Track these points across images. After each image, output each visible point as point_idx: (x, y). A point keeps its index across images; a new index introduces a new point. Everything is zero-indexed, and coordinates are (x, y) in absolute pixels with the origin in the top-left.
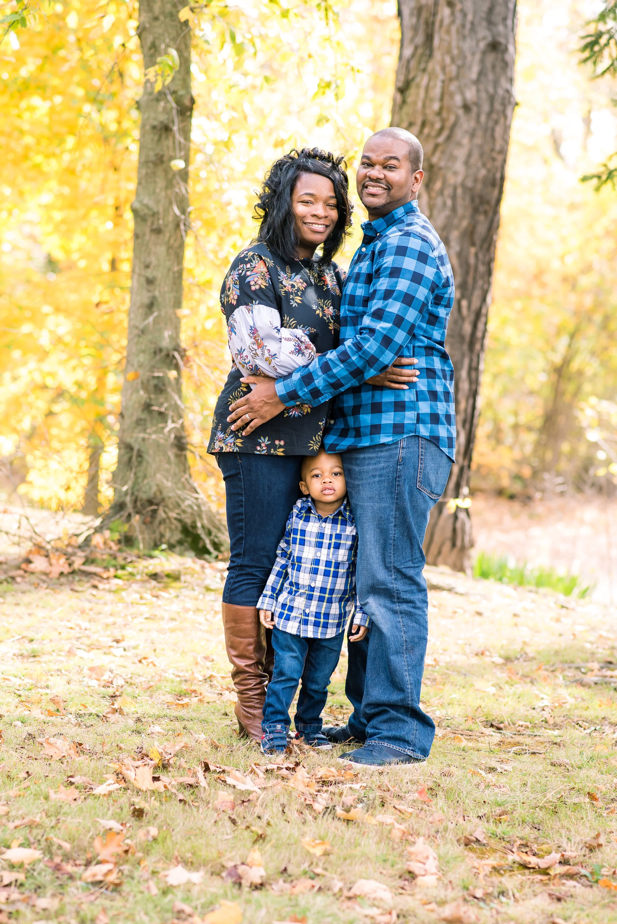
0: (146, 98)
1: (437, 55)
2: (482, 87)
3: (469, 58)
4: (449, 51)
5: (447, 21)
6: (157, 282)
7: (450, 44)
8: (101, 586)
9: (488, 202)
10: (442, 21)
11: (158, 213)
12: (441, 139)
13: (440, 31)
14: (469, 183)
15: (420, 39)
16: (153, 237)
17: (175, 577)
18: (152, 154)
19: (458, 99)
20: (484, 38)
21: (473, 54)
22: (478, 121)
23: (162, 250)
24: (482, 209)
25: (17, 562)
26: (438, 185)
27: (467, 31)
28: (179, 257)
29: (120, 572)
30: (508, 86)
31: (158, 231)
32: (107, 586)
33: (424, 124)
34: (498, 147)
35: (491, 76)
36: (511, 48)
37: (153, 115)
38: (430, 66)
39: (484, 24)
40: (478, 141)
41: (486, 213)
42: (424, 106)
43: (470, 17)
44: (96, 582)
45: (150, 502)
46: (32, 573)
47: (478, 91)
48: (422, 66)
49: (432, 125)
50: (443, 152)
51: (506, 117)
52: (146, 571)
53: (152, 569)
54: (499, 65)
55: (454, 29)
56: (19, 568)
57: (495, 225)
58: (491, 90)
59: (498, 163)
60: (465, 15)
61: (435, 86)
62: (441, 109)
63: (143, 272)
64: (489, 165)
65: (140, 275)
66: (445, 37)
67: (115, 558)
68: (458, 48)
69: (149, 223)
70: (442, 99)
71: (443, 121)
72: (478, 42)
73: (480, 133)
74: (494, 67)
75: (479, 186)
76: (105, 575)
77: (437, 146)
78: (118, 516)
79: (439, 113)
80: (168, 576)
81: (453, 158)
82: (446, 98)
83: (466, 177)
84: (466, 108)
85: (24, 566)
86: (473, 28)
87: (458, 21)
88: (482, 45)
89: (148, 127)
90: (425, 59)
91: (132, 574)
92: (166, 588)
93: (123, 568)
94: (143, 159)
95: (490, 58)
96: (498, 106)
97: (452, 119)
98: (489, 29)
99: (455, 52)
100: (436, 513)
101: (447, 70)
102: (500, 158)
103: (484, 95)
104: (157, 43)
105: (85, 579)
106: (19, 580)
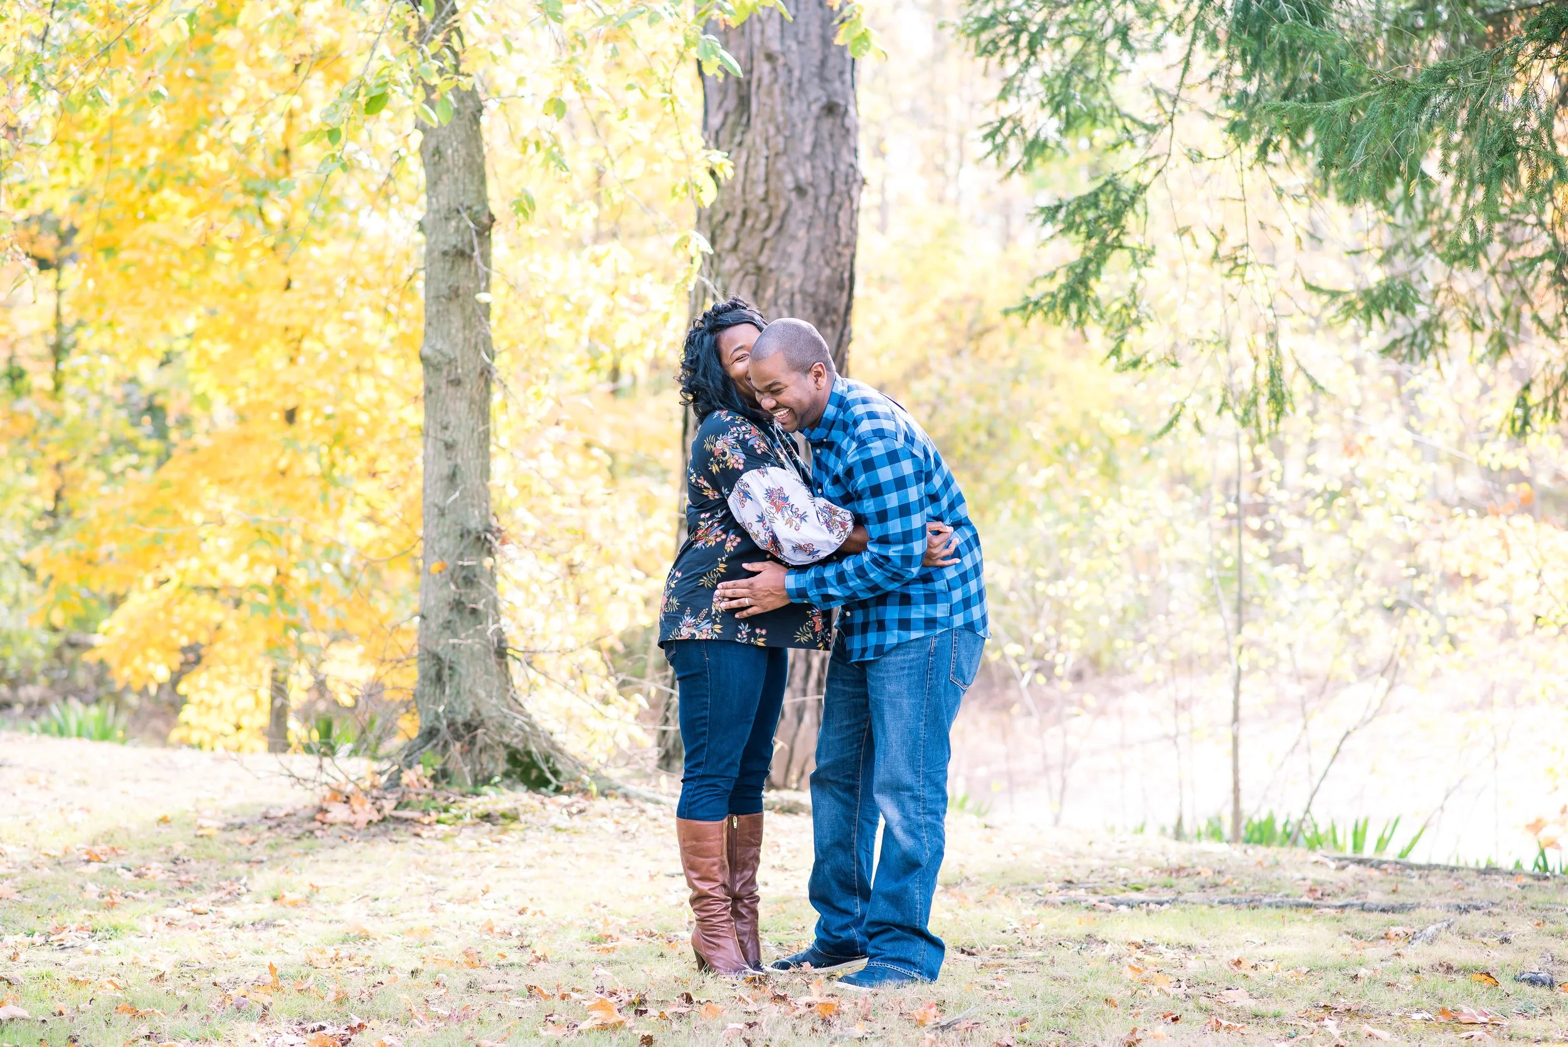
0: (431, 216)
1: (757, 123)
2: (818, 163)
3: (800, 126)
4: (772, 119)
5: (766, 80)
6: (460, 446)
7: (772, 108)
8: (424, 834)
9: (835, 311)
10: (760, 80)
11: (455, 360)
12: (769, 233)
13: (757, 93)
14: (811, 289)
15: (731, 103)
16: (451, 390)
17: (512, 817)
18: (443, 286)
19: (789, 181)
20: (817, 100)
21: (804, 120)
22: (816, 207)
23: (463, 406)
24: (828, 320)
25: (309, 812)
26: (770, 292)
27: (793, 93)
28: (484, 415)
29: (443, 816)
30: (852, 160)
31: (457, 383)
32: (432, 834)
33: (745, 214)
34: (843, 240)
35: (829, 148)
36: (851, 109)
37: (442, 238)
38: (749, 138)
39: (816, 80)
40: (818, 232)
41: (833, 324)
42: (744, 191)
43: (797, 73)
44: (418, 830)
45: (467, 726)
46: (331, 825)
47: (813, 167)
48: (737, 139)
49: (757, 215)
50: (773, 249)
51: (851, 200)
52: (475, 812)
53: (481, 810)
54: (838, 132)
55: (777, 89)
56: (313, 819)
57: (845, 339)
58: (831, 167)
59: (846, 260)
60: (790, 71)
61: (756, 164)
62: (767, 193)
63: (440, 435)
64: (834, 264)
65: (436, 438)
66: (764, 99)
67: (434, 799)
68: (784, 112)
69: (445, 373)
70: (767, 180)
71: (771, 208)
72: (809, 105)
73: (820, 222)
74: (831, 136)
75: (823, 290)
76: (426, 820)
77: (765, 241)
78: (429, 746)
79: (765, 200)
80: (504, 816)
81: (786, 256)
82: (773, 179)
83: (804, 280)
84: (800, 190)
85: (319, 816)
86: (801, 88)
87: (782, 80)
88: (815, 108)
89: (436, 254)
90: (740, 129)
91: (458, 818)
92: (505, 831)
93: (446, 810)
94: (432, 294)
95: (827, 124)
96: (840, 186)
97: (783, 205)
98: (824, 89)
99: (781, 119)
100: (795, 721)
101: (771, 143)
102: (847, 252)
103: (821, 173)
104: (442, 148)
105: (402, 827)
106: (318, 833)
